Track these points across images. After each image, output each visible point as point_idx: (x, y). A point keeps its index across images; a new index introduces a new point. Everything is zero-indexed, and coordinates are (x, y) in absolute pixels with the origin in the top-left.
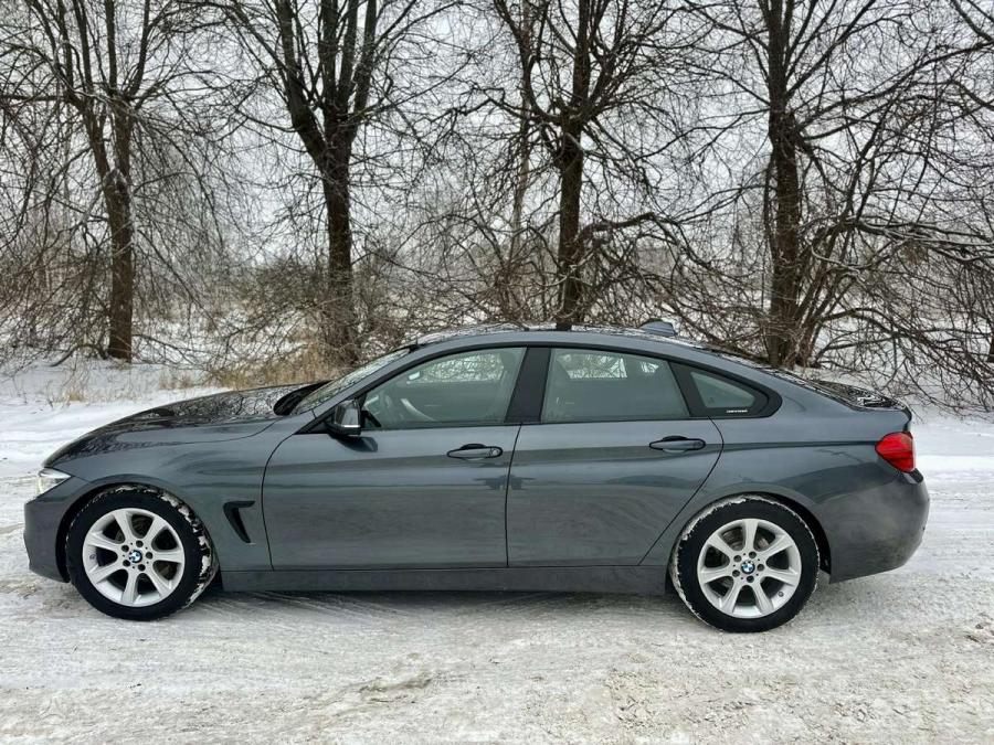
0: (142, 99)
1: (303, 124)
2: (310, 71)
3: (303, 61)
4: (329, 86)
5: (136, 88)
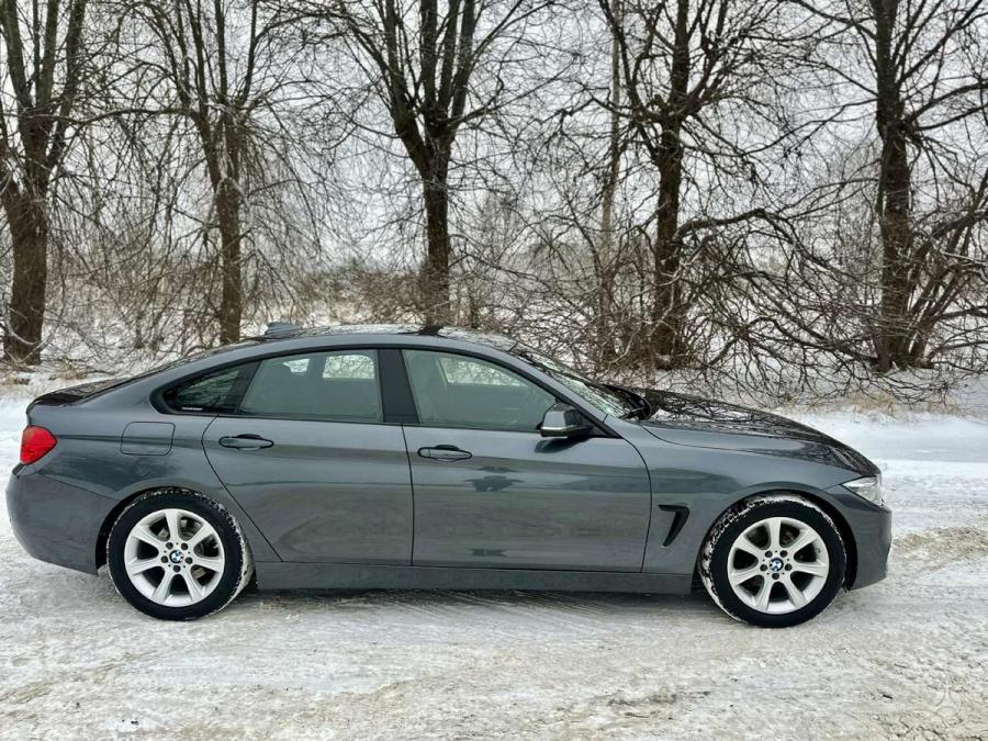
0: (249, 109)
1: (405, 130)
2: (413, 75)
3: (406, 67)
4: (430, 91)
5: (244, 98)
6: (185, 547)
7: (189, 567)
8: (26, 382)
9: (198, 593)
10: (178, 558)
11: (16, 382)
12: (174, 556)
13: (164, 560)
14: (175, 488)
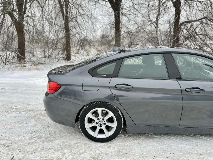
6: (103, 119)
7: (105, 126)
8: (25, 66)
9: (108, 134)
10: (101, 123)
11: (24, 66)
12: (100, 122)
13: (97, 123)
14: (101, 102)
